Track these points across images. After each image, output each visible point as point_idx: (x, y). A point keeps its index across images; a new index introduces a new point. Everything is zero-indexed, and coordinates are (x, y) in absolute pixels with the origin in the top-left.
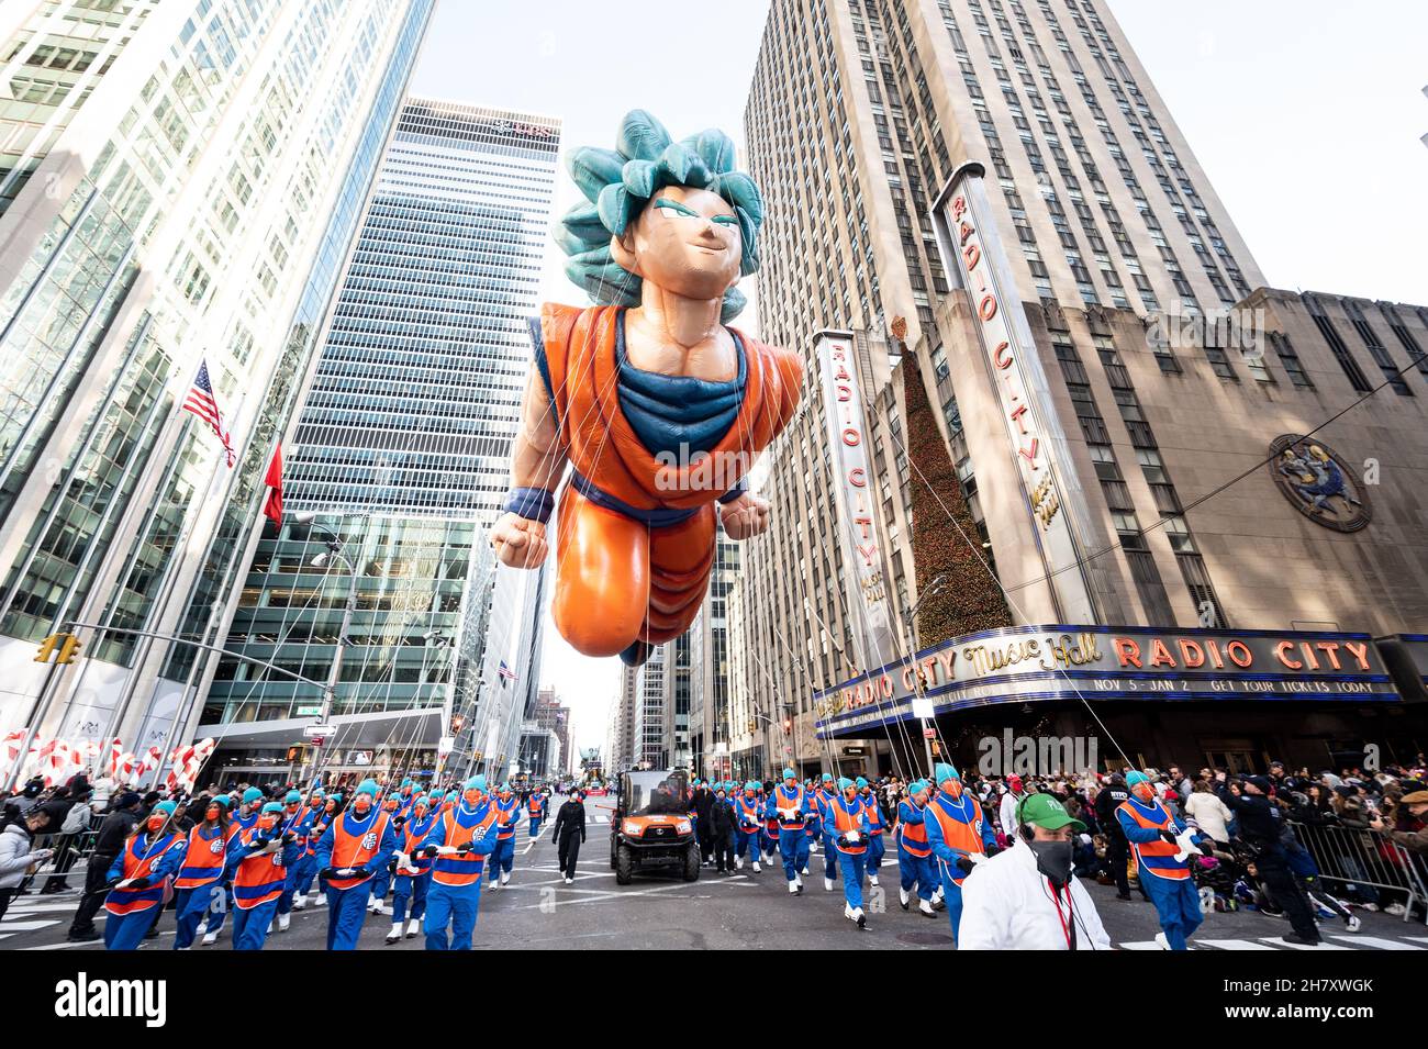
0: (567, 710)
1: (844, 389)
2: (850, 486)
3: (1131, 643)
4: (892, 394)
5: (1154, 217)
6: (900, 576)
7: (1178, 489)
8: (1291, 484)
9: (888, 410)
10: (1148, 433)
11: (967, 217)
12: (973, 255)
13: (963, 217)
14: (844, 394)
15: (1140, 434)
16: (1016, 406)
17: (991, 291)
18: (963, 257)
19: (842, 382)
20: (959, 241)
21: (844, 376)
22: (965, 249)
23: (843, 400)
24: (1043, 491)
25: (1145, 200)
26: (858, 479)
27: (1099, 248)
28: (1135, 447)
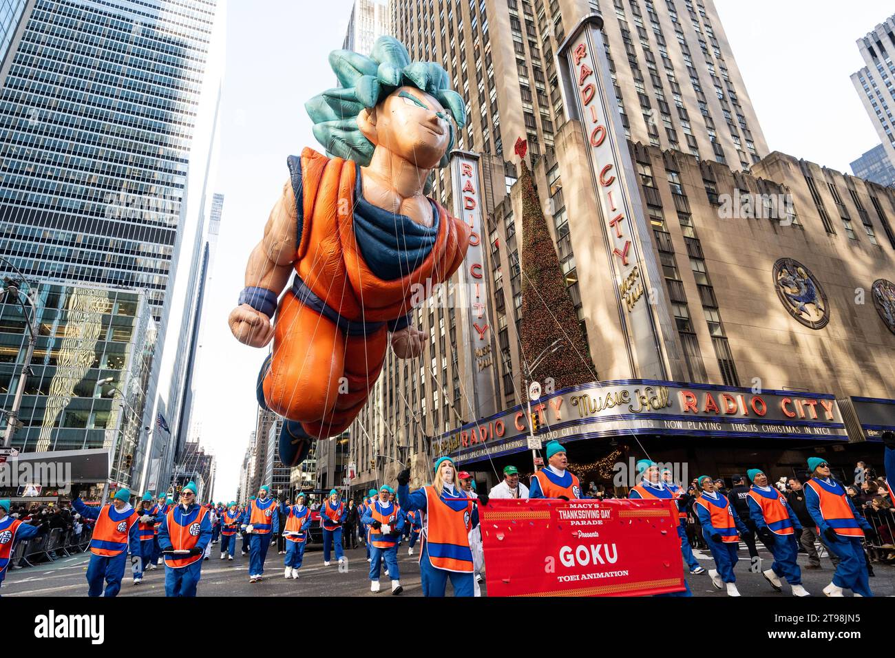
0: (210, 458)
1: (470, 200)
2: (471, 278)
3: (691, 394)
4: (510, 205)
5: (702, 93)
6: (506, 350)
7: (716, 290)
8: (785, 293)
9: (505, 219)
10: (699, 248)
11: (587, 62)
12: (589, 93)
13: (583, 61)
14: (470, 204)
15: (693, 248)
16: (614, 216)
17: (602, 122)
18: (581, 94)
19: (469, 194)
20: (578, 81)
21: (469, 190)
22: (582, 88)
23: (469, 208)
24: (630, 282)
25: (698, 79)
26: (477, 272)
27: (665, 111)
28: (690, 257)
